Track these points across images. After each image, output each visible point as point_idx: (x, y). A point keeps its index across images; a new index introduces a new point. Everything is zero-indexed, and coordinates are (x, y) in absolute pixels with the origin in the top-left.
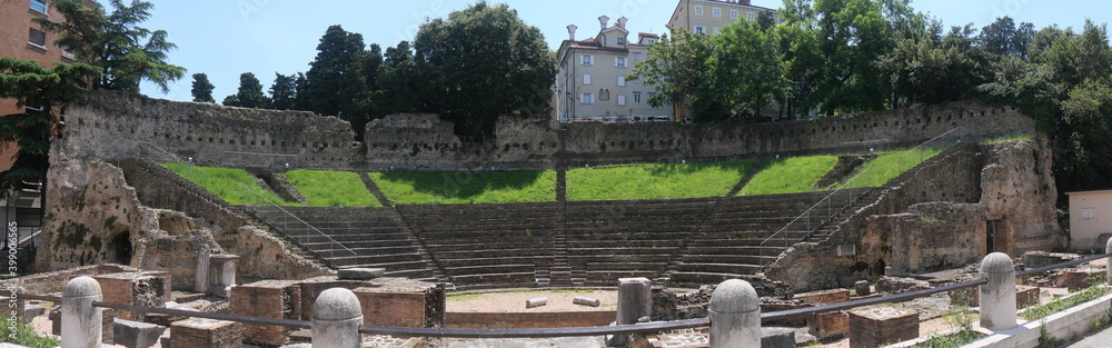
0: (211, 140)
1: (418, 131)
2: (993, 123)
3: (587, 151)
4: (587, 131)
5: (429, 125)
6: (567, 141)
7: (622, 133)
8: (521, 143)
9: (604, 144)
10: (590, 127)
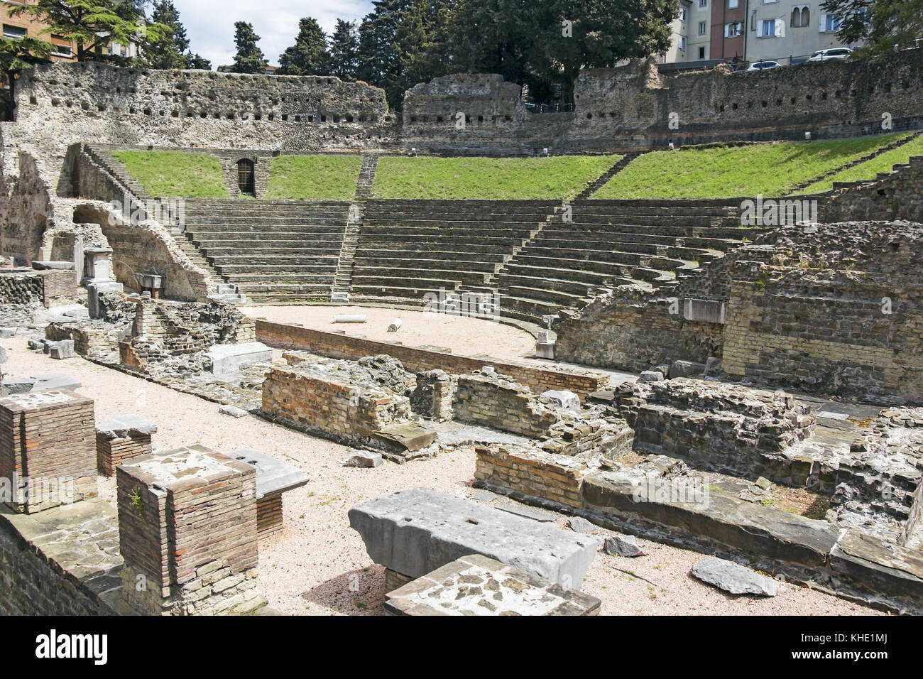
0: (203, 115)
1: (468, 100)
3: (698, 120)
4: (700, 89)
5: (487, 89)
6: (670, 106)
8: (607, 111)
9: (722, 108)
10: (705, 81)
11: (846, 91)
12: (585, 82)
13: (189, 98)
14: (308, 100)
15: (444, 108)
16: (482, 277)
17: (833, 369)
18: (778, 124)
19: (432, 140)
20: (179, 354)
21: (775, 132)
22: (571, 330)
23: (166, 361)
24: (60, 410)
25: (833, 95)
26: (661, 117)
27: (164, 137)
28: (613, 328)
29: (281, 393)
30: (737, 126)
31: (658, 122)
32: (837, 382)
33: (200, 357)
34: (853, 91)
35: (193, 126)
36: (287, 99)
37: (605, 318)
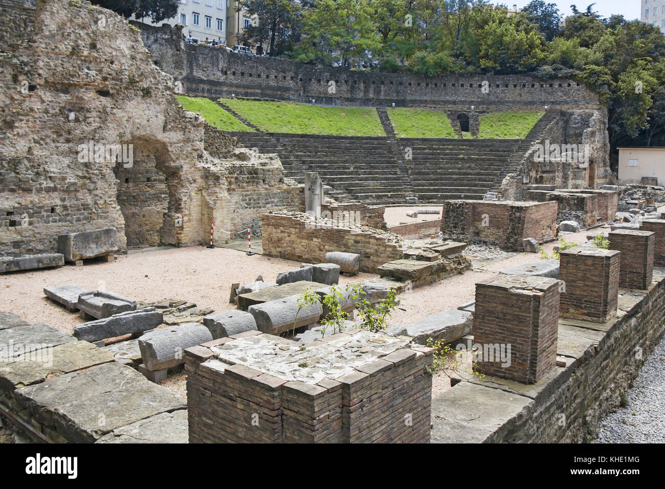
2: (560, 94)
3: (212, 78)
4: (212, 57)
6: (194, 64)
7: (243, 64)
9: (226, 73)
10: (214, 53)
11: (297, 78)
18: (262, 89)
25: (289, 78)
26: (189, 72)
30: (238, 86)
31: (188, 75)
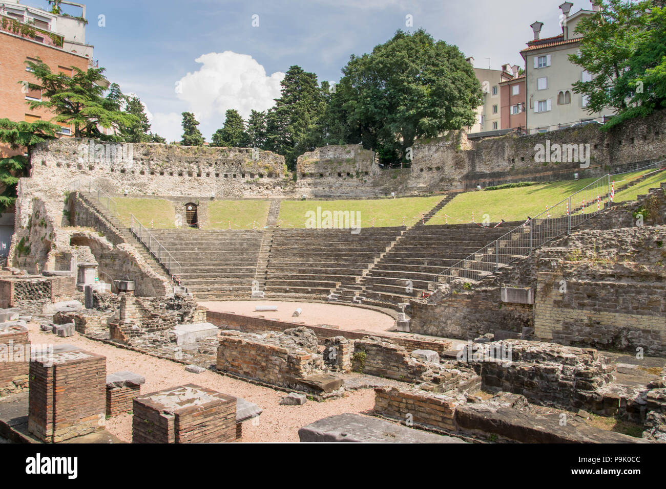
0: (162, 174)
1: (340, 162)
3: (497, 170)
4: (497, 148)
5: (352, 155)
6: (477, 161)
8: (434, 166)
9: (513, 160)
10: (500, 143)
11: (601, 144)
12: (418, 148)
13: (152, 162)
14: (233, 164)
15: (324, 168)
16: (354, 279)
17: (620, 333)
18: (554, 170)
19: (316, 189)
20: (153, 331)
21: (552, 175)
22: (421, 312)
23: (143, 336)
24: (82, 364)
25: (592, 147)
26: (471, 169)
27: (134, 188)
28: (451, 310)
29: (231, 355)
30: (524, 173)
31: (469, 173)
32: (624, 342)
33: (168, 333)
34: (607, 144)
35: (155, 181)
36: (218, 163)
37: (444, 303)
